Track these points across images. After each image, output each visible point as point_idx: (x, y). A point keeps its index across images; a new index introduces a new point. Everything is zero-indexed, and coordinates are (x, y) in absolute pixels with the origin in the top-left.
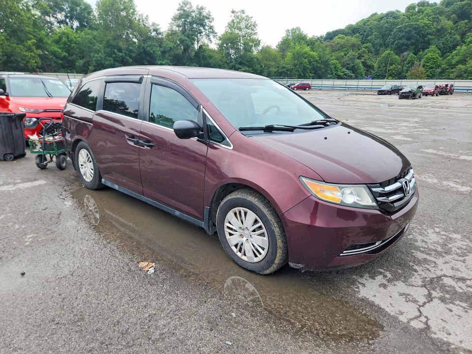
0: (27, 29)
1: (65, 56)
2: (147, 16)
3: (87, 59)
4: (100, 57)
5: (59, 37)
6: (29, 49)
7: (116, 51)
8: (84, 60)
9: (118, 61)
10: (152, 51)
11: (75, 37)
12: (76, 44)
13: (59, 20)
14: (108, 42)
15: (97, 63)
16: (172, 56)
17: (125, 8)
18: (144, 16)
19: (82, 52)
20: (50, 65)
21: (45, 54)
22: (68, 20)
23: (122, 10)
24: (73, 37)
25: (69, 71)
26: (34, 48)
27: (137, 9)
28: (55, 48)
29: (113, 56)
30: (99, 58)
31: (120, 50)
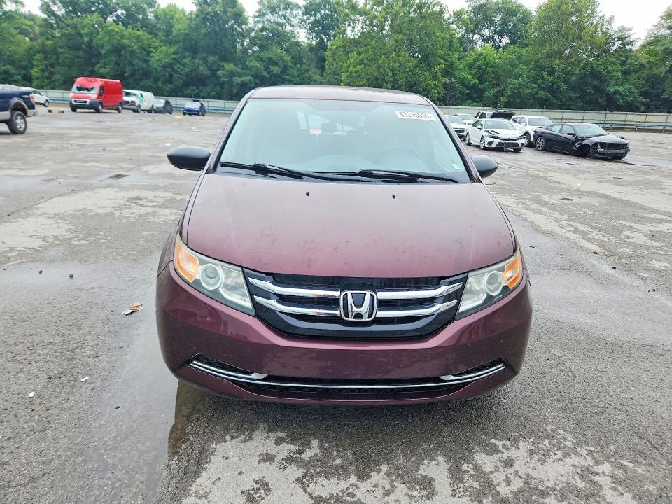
0: (439, 51)
1: (474, 84)
2: (612, 17)
3: (502, 86)
4: (520, 84)
5: (474, 60)
6: (435, 78)
7: (545, 74)
8: (498, 88)
9: (544, 89)
10: (605, 72)
11: (494, 58)
12: (492, 67)
13: (485, 37)
14: (537, 61)
15: (512, 92)
16: (644, 79)
17: (577, 10)
18: (607, 17)
19: (498, 78)
20: (454, 96)
21: (452, 82)
22: (496, 36)
23: (572, 14)
24: (491, 58)
25: (475, 104)
26: (439, 75)
27: (598, 10)
28: (465, 75)
29: (540, 81)
30: (517, 86)
31: (552, 73)
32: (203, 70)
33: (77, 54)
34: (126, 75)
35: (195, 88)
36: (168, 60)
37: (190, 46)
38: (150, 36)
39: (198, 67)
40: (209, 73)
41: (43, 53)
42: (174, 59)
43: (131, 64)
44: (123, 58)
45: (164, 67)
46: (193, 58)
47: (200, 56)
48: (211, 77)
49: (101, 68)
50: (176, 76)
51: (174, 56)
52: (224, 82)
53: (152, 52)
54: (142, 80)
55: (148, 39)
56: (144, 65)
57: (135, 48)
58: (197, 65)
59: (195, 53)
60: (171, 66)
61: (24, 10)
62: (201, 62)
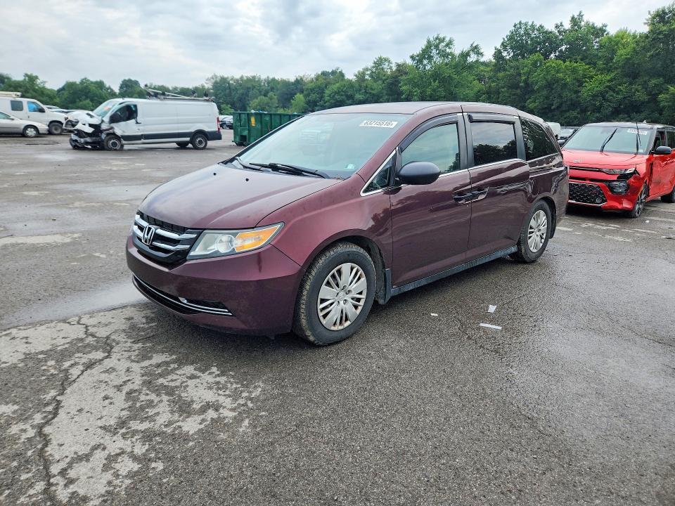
32: (641, 96)
33: (514, 91)
34: (553, 107)
35: (626, 116)
36: (602, 88)
37: (632, 72)
38: (587, 67)
39: (635, 92)
40: (646, 98)
41: (488, 93)
42: (607, 87)
43: (560, 96)
44: (553, 91)
45: (594, 96)
46: (631, 84)
47: (640, 80)
48: (648, 102)
49: (531, 103)
50: (605, 104)
51: (608, 84)
52: (664, 107)
53: (586, 82)
54: (568, 111)
55: (585, 70)
56: (574, 96)
57: (568, 80)
58: (633, 90)
59: (634, 79)
60: (602, 94)
61: (482, 60)
62: (640, 88)
